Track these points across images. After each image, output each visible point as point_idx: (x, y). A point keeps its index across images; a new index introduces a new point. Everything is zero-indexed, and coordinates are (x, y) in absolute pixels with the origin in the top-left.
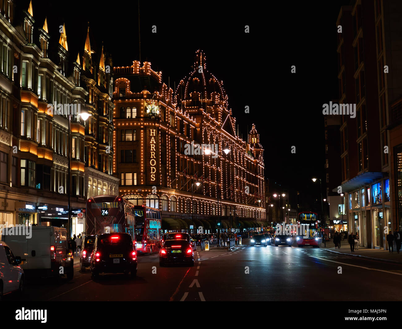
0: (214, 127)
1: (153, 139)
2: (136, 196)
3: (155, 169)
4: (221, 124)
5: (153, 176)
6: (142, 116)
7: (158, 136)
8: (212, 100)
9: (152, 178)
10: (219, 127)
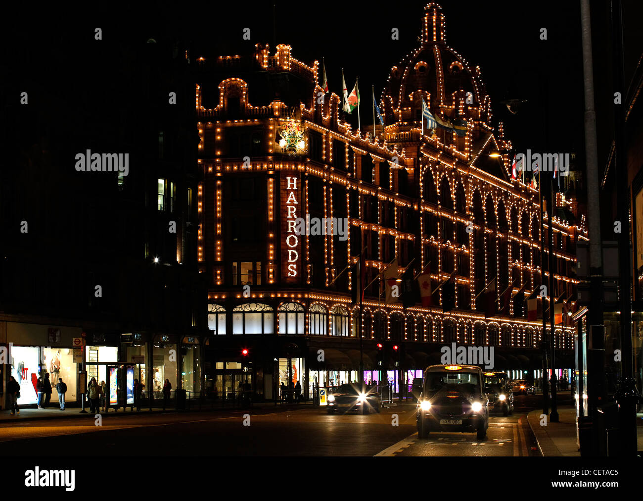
0: (451, 163)
1: (293, 195)
2: (261, 307)
3: (297, 254)
4: (470, 157)
5: (292, 268)
6: (271, 151)
7: (304, 190)
8: (454, 107)
9: (290, 271)
10: (463, 163)
